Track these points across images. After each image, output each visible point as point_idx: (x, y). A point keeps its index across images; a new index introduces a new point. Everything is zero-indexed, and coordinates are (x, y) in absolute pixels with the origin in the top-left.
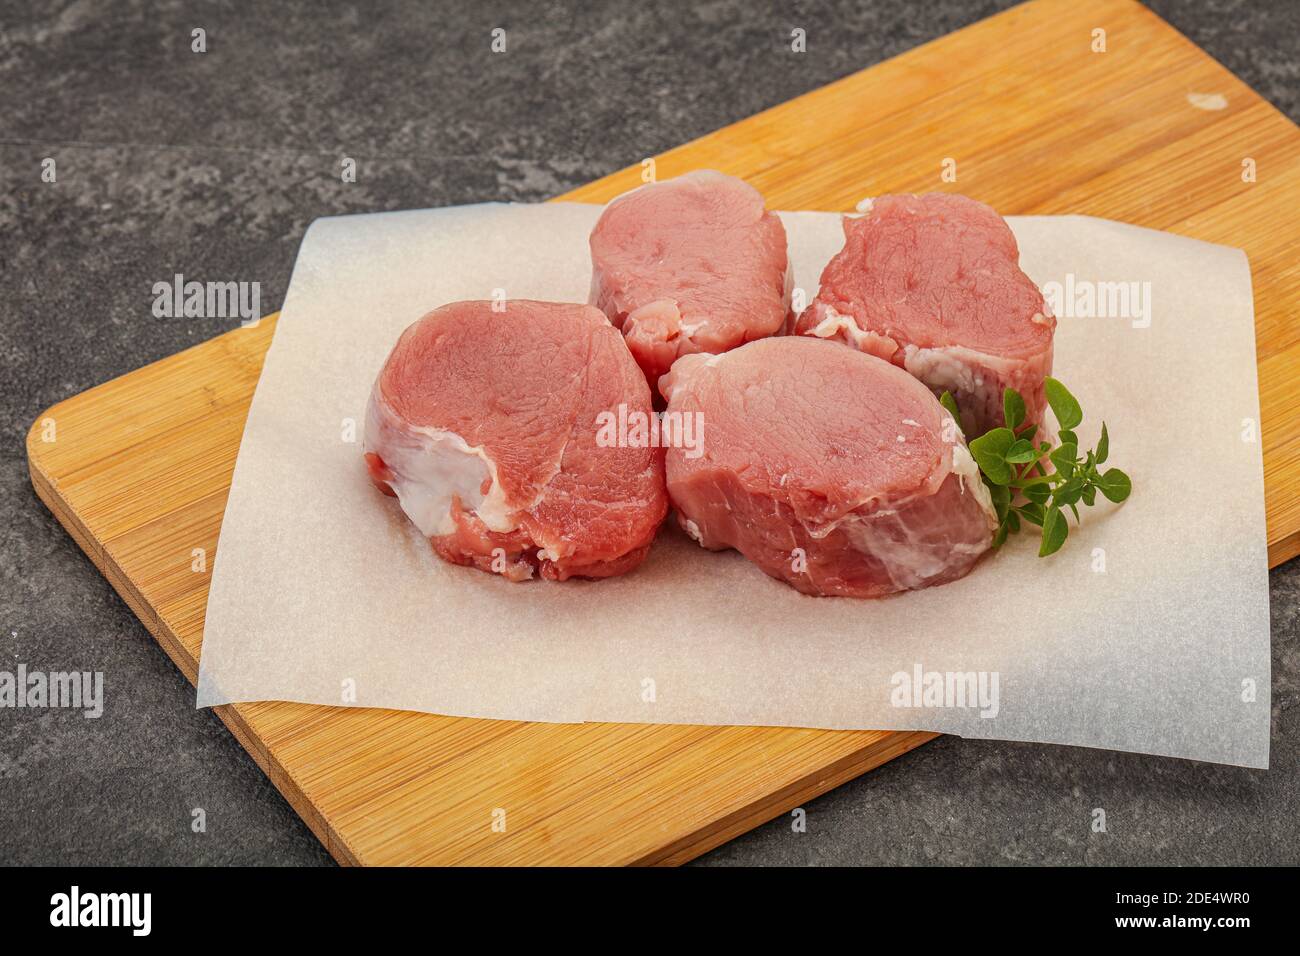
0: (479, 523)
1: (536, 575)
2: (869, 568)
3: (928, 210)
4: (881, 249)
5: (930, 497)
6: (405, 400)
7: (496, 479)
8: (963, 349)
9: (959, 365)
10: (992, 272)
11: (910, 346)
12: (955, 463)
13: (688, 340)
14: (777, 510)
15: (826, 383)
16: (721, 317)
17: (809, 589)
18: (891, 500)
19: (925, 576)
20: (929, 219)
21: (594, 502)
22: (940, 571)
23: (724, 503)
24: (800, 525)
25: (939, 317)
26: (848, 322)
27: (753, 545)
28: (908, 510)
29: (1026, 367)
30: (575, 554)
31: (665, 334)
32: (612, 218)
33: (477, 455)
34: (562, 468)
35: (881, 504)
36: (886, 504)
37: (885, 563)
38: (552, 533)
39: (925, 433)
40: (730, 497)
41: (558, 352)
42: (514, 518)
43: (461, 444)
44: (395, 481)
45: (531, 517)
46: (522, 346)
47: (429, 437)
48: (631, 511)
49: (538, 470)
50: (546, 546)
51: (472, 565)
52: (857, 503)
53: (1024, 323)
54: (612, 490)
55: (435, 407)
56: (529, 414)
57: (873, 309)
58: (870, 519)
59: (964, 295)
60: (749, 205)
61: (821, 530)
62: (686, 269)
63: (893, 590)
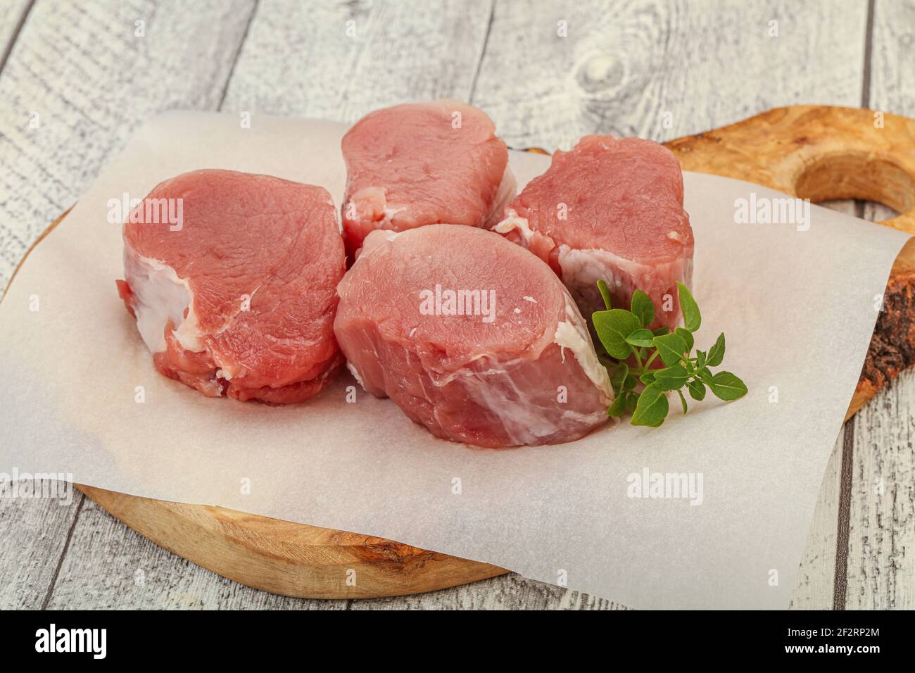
0: (179, 345)
1: (224, 394)
2: (488, 421)
3: (620, 149)
4: (568, 172)
5: (535, 361)
6: (140, 234)
7: (191, 306)
8: (604, 252)
10: (651, 198)
11: (564, 245)
12: (557, 335)
13: (389, 223)
14: (408, 359)
15: (476, 264)
16: (421, 206)
17: (441, 435)
18: (501, 361)
19: (539, 436)
20: (616, 154)
21: (269, 336)
22: (552, 432)
23: (372, 349)
24: (426, 374)
25: (593, 227)
26: (523, 224)
27: (396, 391)
28: (517, 371)
29: (653, 273)
30: (246, 376)
31: (370, 213)
32: (364, 125)
33: (182, 286)
34: (251, 305)
35: (491, 362)
36: (494, 361)
37: (502, 419)
38: (228, 359)
39: (539, 308)
40: (376, 345)
41: (282, 218)
42: (202, 340)
43: (173, 275)
44: (136, 304)
45: (215, 341)
46: (254, 210)
47: (152, 268)
48: (297, 348)
49: (229, 304)
50: (223, 367)
51: (178, 378)
52: (470, 359)
53: (662, 238)
54: (285, 329)
55: (161, 244)
56: (238, 261)
57: (543, 214)
58: (484, 376)
59: (620, 212)
60: (480, 129)
61: (442, 380)
62: (409, 169)
63: (509, 443)
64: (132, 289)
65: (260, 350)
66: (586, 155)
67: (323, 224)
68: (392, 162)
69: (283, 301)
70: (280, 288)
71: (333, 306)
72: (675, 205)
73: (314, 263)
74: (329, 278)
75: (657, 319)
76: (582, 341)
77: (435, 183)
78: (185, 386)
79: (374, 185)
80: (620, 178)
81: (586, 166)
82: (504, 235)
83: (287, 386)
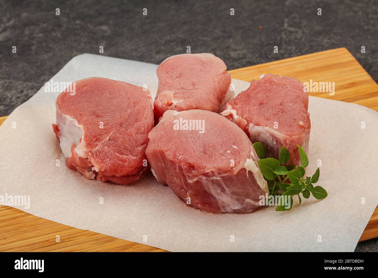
0: (77, 155)
1: (95, 178)
2: (211, 200)
3: (282, 81)
4: (257, 90)
5: (235, 175)
6: (63, 104)
7: (83, 137)
8: (269, 128)
9: (268, 135)
10: (293, 105)
11: (251, 123)
12: (245, 165)
13: (174, 107)
14: (177, 169)
15: (212, 129)
16: (189, 101)
18: (219, 174)
19: (233, 209)
20: (279, 84)
21: (116, 153)
22: (239, 208)
23: (162, 163)
24: (185, 176)
25: (266, 116)
26: (234, 112)
27: (171, 183)
28: (226, 179)
29: (291, 139)
30: (105, 170)
31: (166, 102)
32: (168, 62)
33: (80, 128)
34: (109, 140)
35: (215, 174)
36: (217, 174)
37: (217, 200)
38: (98, 162)
39: (239, 151)
40: (164, 161)
41: (127, 101)
42: (87, 153)
43: (76, 123)
44: (60, 136)
45: (93, 154)
46: (115, 97)
47: (67, 119)
48: (129, 159)
49: (100, 138)
50: (95, 166)
51: (76, 170)
52: (205, 171)
53: (296, 124)
54: (124, 151)
55: (72, 109)
56: (106, 119)
57: (244, 108)
58: (211, 179)
59: (278, 111)
60: (219, 68)
61: (192, 180)
62: (185, 83)
63: (220, 211)
64: (59, 128)
65: (112, 159)
66: (266, 83)
67: (145, 105)
68: (178, 80)
69: (124, 138)
70: (123, 132)
71: (146, 142)
72: (304, 109)
73: (140, 122)
74: (146, 129)
75: (291, 160)
76: (257, 168)
77: (196, 91)
78: (79, 173)
79: (169, 90)
80: (280, 95)
81: (265, 88)
82: (226, 117)
83: (123, 176)
